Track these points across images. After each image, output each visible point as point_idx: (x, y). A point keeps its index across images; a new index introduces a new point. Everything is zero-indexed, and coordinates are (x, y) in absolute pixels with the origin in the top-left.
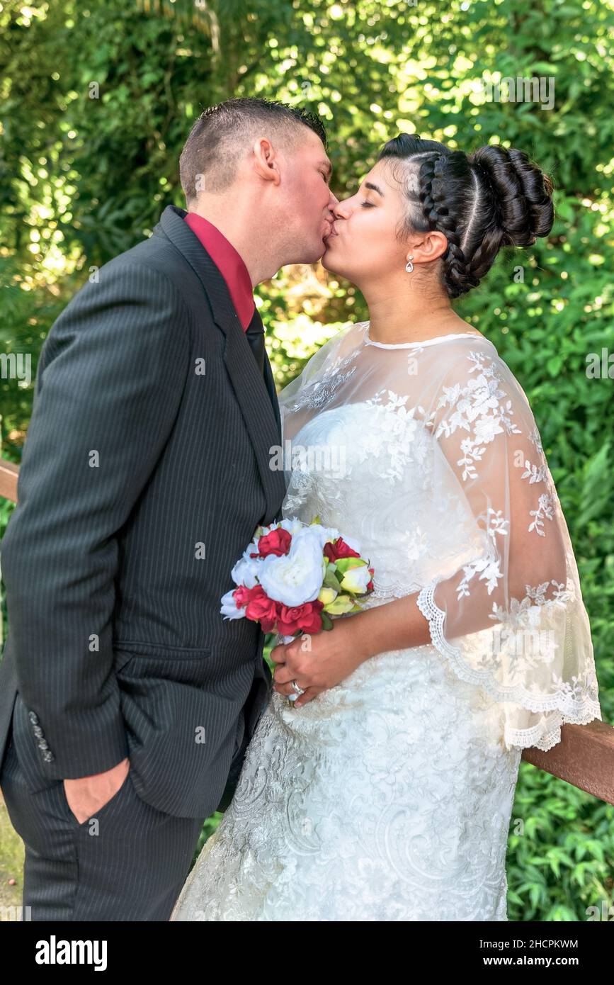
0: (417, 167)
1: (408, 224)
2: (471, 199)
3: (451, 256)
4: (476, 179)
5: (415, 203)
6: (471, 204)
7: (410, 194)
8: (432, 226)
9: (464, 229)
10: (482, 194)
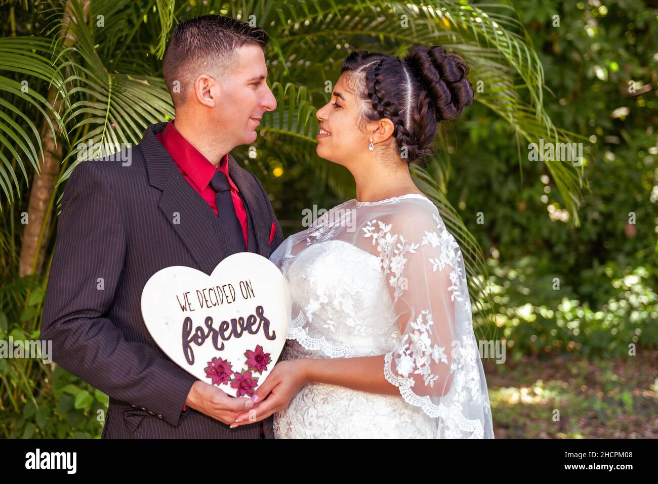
0: (363, 75)
1: (365, 117)
2: (405, 90)
3: (400, 134)
4: (407, 75)
5: (367, 101)
6: (406, 94)
7: (362, 95)
8: (382, 115)
9: (405, 113)
10: (413, 85)
